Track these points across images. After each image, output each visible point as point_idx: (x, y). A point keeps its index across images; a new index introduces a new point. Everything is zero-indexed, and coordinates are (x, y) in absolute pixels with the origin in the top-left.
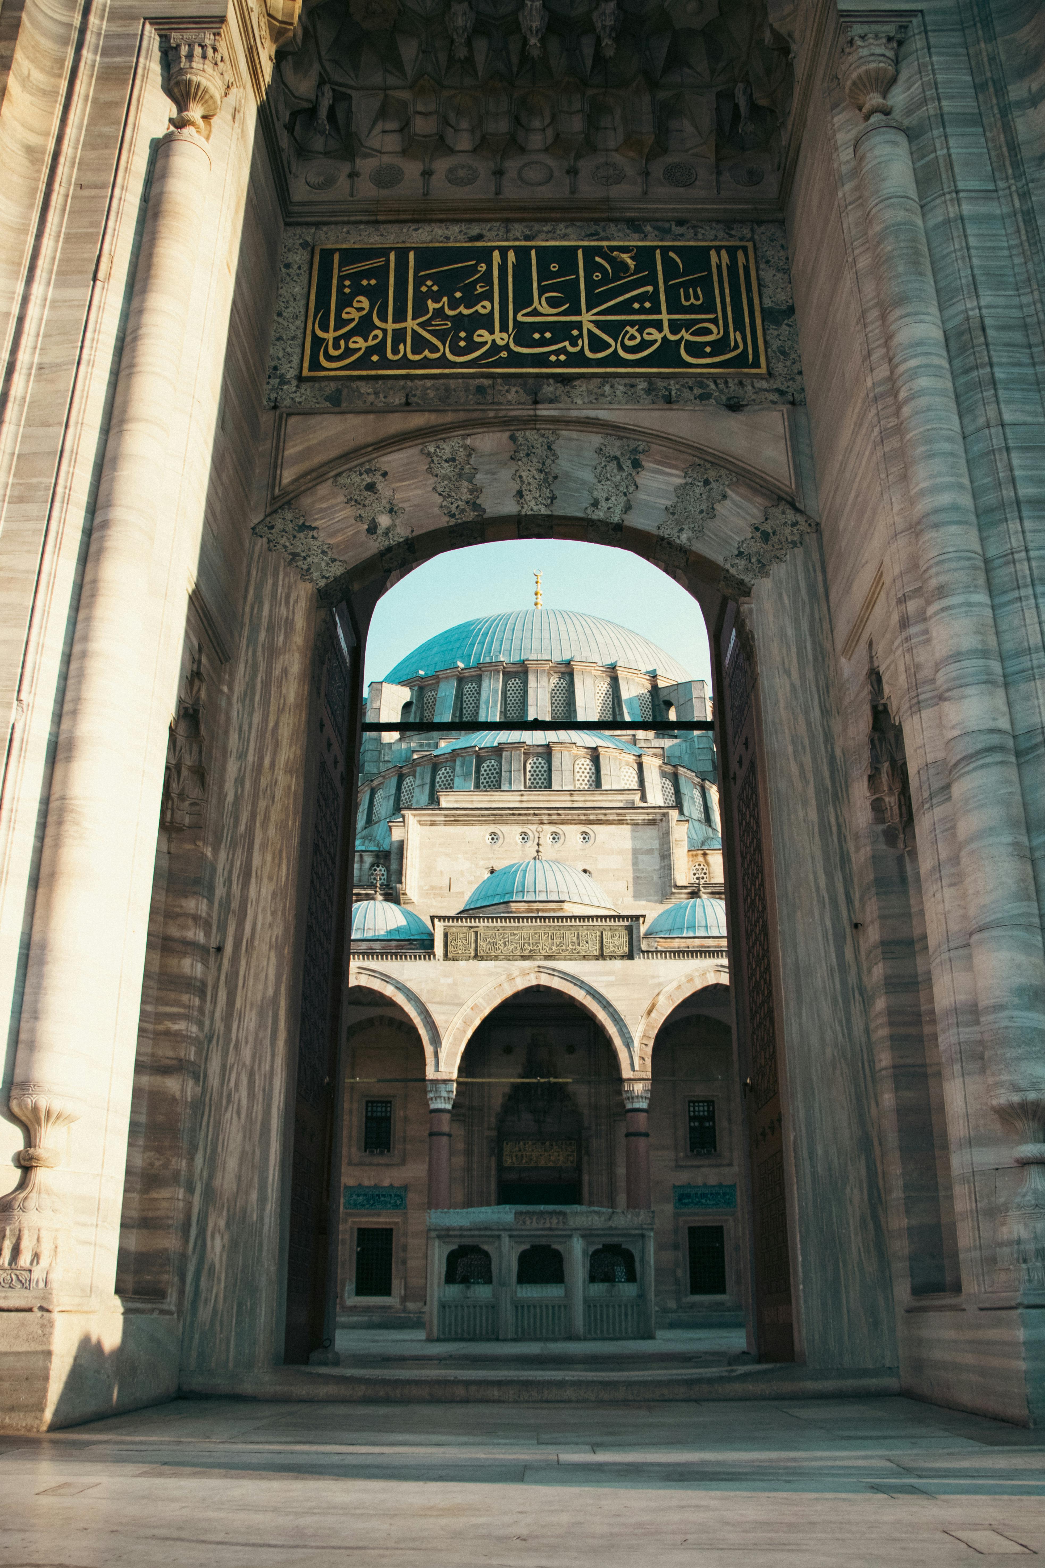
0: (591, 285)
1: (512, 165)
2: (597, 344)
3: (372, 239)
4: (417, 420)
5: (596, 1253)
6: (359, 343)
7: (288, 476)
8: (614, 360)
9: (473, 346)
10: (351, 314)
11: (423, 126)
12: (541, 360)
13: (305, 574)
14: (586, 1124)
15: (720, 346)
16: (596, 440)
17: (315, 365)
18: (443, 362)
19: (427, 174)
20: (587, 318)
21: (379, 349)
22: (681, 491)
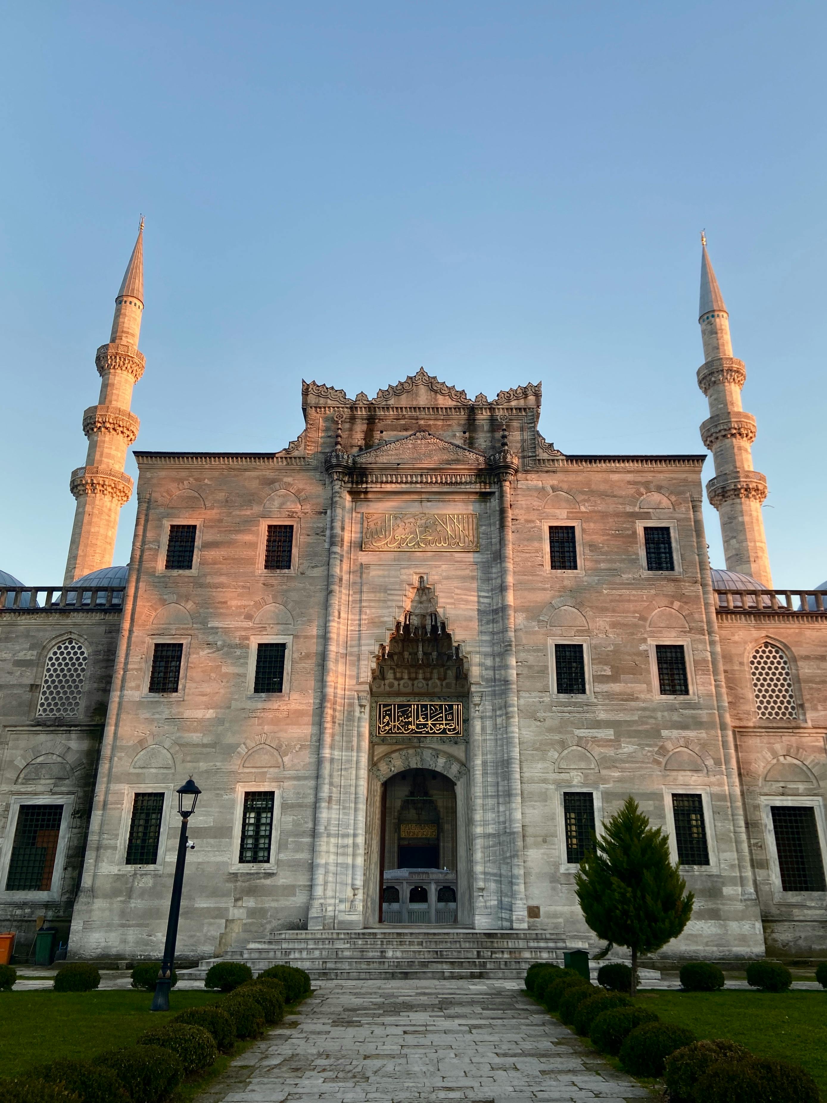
0: (431, 714)
1: (416, 682)
2: (431, 729)
3: (389, 701)
4: (398, 747)
5: (440, 889)
6: (387, 728)
7: (375, 759)
8: (434, 733)
9: (408, 729)
10: (385, 720)
11: (398, 675)
12: (421, 733)
13: (379, 780)
14: (442, 816)
15: (454, 729)
16: (431, 751)
17: (379, 733)
18: (403, 733)
19: (399, 685)
20: (429, 722)
21: (390, 729)
22: (445, 763)
